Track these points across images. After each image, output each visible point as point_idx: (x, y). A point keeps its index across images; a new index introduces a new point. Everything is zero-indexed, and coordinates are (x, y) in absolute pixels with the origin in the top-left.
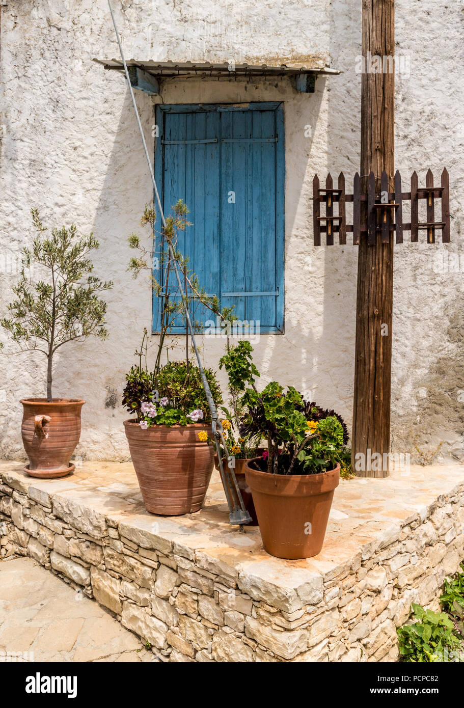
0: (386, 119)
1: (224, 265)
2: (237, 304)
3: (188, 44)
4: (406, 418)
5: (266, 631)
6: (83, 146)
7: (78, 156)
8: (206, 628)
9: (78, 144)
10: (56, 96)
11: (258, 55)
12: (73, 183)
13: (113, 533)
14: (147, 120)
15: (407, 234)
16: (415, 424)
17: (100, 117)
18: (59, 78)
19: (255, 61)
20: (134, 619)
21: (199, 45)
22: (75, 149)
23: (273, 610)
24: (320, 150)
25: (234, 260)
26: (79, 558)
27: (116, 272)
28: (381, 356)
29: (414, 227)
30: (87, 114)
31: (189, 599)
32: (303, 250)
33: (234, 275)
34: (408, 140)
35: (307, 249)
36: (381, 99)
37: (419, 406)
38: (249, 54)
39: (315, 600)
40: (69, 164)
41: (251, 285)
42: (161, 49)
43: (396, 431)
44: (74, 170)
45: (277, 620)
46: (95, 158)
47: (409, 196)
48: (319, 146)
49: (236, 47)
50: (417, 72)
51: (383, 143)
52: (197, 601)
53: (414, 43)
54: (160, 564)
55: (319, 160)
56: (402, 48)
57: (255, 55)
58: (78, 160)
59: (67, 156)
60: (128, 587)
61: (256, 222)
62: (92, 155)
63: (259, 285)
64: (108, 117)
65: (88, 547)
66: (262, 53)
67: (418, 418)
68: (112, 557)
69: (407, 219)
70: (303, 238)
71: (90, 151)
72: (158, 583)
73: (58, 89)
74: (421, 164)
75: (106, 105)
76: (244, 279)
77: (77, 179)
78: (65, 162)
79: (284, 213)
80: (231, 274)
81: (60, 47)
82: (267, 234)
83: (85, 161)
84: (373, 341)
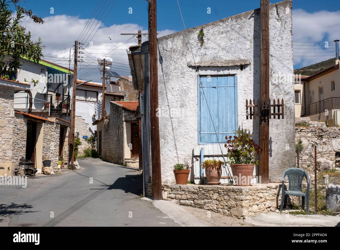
0: (267, 83)
1: (219, 124)
2: (223, 136)
3: (207, 56)
4: (275, 169)
5: (239, 196)
6: (175, 87)
7: (174, 91)
8: (226, 201)
9: (173, 87)
10: (166, 72)
11: (229, 59)
12: (173, 99)
13: (201, 189)
14: (195, 79)
15: (272, 116)
16: (278, 171)
17: (180, 79)
18: (167, 66)
19: (228, 62)
20: (208, 206)
21: (210, 56)
22: (173, 88)
23: (240, 192)
24: (248, 89)
25: (222, 122)
26: (191, 198)
27: (186, 126)
28: (266, 150)
29: (274, 114)
30: (176, 78)
31: (222, 197)
32: (243, 119)
33: (223, 127)
34: (275, 85)
35: (244, 119)
36: (265, 78)
37: (279, 166)
38: (226, 59)
39: (247, 191)
40: (171, 93)
41: (227, 130)
42: (199, 57)
43: (272, 173)
44: (172, 95)
45: (241, 194)
46: (179, 91)
47: (272, 106)
48: (248, 87)
49: (222, 57)
50: (278, 64)
51: (266, 90)
52: (224, 197)
53: (277, 55)
54: (214, 193)
55: (247, 92)
56: (273, 57)
57: (228, 59)
58: (174, 92)
59: (170, 91)
60: (206, 200)
61: (229, 111)
62: (178, 90)
63: (230, 130)
64: (183, 79)
65: (193, 195)
66: (230, 59)
67: (279, 169)
68: (201, 195)
69: (272, 112)
70: (243, 116)
71: (177, 89)
72: (214, 197)
73: (167, 70)
74: (279, 93)
75: (182, 75)
76: (225, 128)
77: (174, 98)
78: (170, 92)
79: (237, 108)
80: (222, 127)
81: (167, 57)
82: (232, 114)
83: (176, 92)
84: (263, 146)
